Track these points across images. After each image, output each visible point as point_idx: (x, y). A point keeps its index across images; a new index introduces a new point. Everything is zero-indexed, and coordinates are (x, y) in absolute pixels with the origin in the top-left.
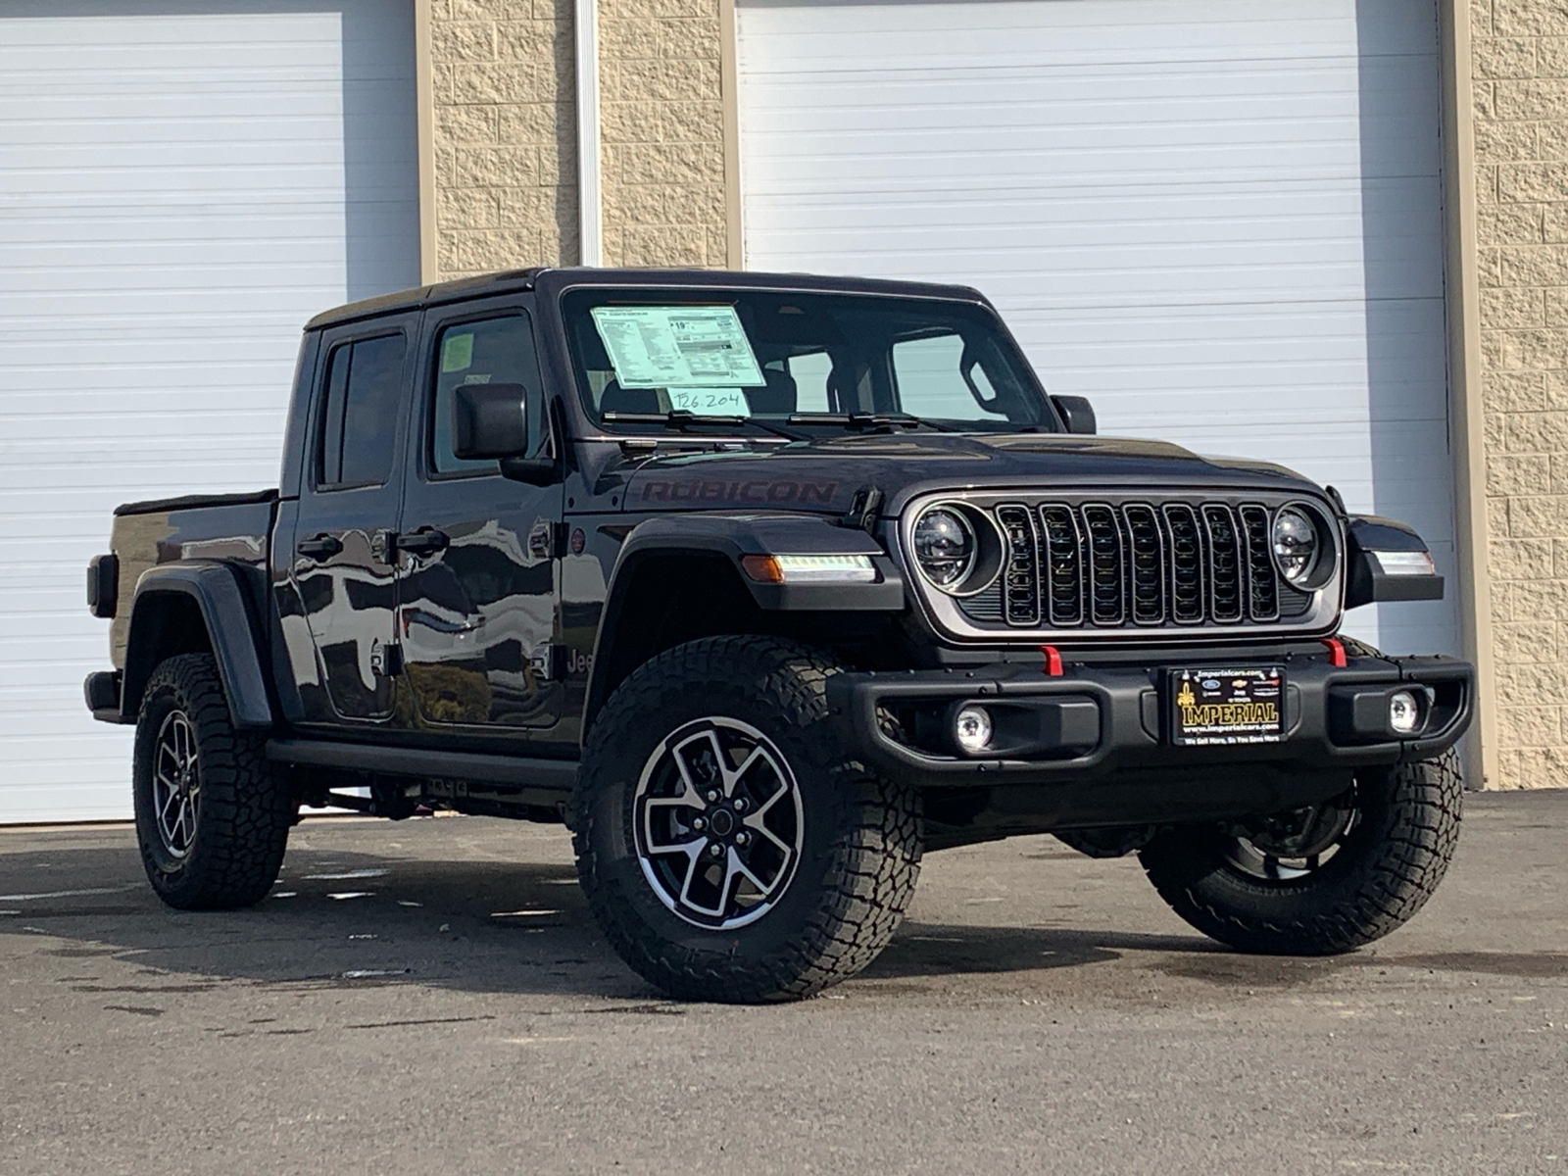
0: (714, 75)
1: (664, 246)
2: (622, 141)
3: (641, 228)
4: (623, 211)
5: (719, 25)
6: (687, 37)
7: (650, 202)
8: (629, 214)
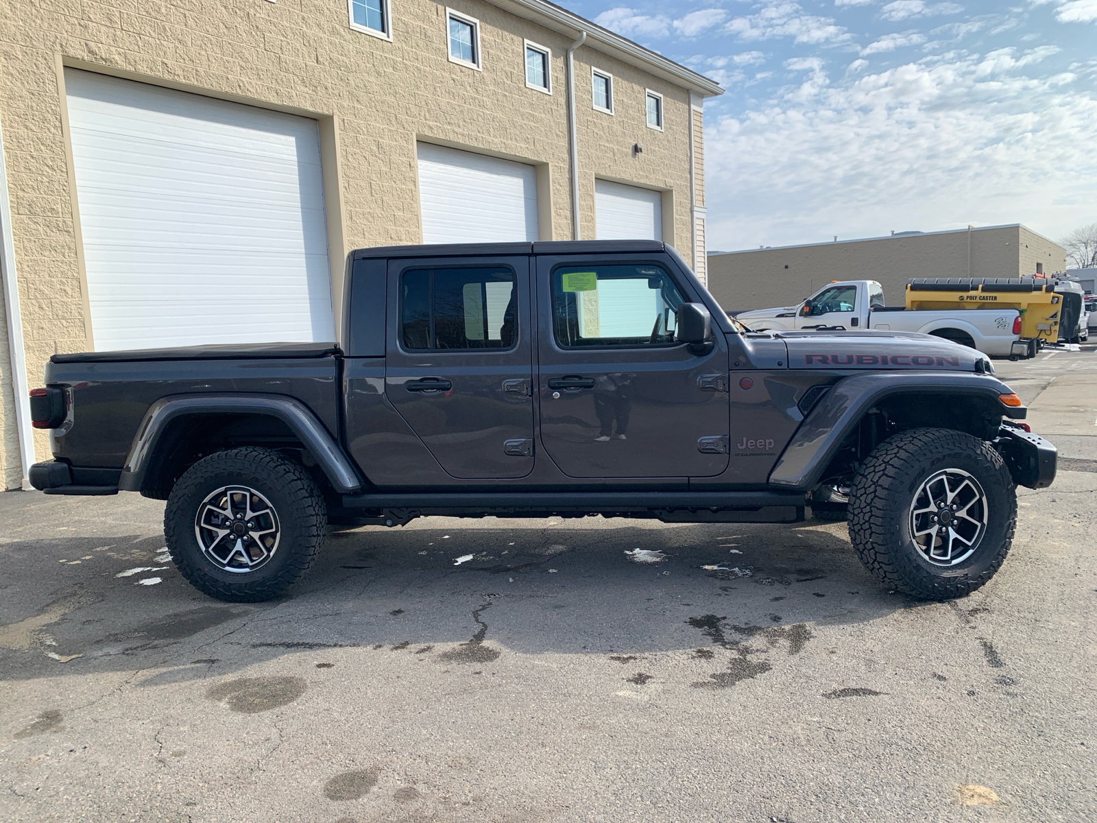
0: (58, 124)
1: (39, 205)
2: (12, 149)
3: (26, 195)
4: (15, 185)
5: (59, 99)
6: (42, 102)
7: (31, 183)
8: (19, 187)
